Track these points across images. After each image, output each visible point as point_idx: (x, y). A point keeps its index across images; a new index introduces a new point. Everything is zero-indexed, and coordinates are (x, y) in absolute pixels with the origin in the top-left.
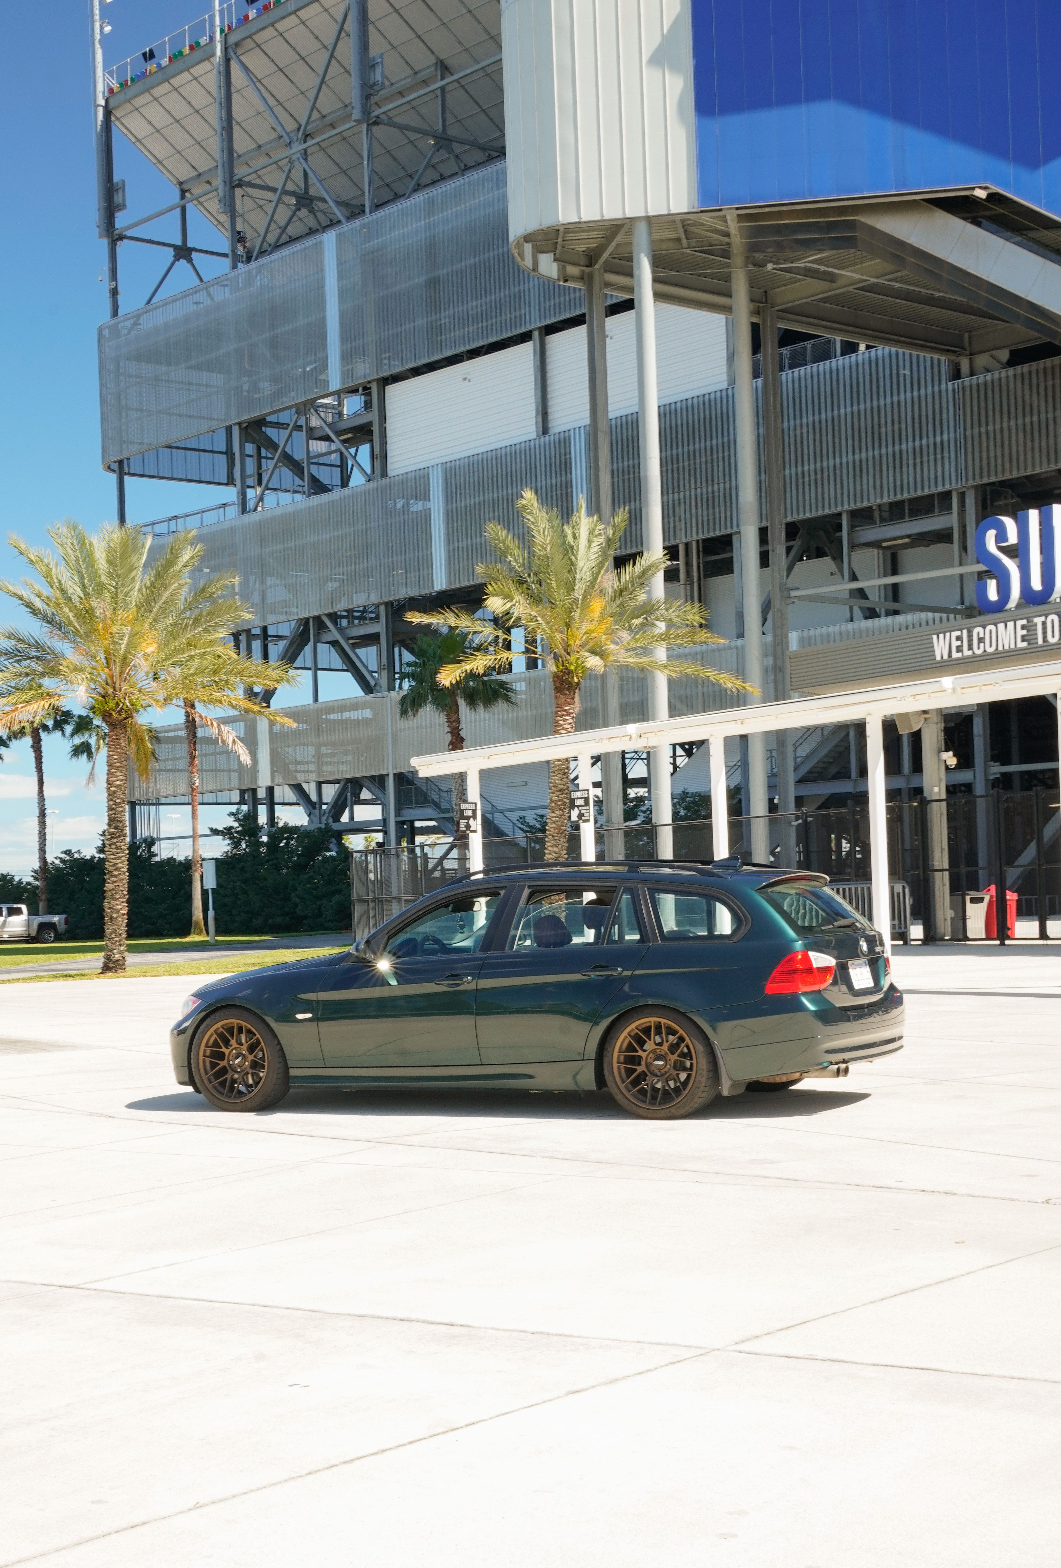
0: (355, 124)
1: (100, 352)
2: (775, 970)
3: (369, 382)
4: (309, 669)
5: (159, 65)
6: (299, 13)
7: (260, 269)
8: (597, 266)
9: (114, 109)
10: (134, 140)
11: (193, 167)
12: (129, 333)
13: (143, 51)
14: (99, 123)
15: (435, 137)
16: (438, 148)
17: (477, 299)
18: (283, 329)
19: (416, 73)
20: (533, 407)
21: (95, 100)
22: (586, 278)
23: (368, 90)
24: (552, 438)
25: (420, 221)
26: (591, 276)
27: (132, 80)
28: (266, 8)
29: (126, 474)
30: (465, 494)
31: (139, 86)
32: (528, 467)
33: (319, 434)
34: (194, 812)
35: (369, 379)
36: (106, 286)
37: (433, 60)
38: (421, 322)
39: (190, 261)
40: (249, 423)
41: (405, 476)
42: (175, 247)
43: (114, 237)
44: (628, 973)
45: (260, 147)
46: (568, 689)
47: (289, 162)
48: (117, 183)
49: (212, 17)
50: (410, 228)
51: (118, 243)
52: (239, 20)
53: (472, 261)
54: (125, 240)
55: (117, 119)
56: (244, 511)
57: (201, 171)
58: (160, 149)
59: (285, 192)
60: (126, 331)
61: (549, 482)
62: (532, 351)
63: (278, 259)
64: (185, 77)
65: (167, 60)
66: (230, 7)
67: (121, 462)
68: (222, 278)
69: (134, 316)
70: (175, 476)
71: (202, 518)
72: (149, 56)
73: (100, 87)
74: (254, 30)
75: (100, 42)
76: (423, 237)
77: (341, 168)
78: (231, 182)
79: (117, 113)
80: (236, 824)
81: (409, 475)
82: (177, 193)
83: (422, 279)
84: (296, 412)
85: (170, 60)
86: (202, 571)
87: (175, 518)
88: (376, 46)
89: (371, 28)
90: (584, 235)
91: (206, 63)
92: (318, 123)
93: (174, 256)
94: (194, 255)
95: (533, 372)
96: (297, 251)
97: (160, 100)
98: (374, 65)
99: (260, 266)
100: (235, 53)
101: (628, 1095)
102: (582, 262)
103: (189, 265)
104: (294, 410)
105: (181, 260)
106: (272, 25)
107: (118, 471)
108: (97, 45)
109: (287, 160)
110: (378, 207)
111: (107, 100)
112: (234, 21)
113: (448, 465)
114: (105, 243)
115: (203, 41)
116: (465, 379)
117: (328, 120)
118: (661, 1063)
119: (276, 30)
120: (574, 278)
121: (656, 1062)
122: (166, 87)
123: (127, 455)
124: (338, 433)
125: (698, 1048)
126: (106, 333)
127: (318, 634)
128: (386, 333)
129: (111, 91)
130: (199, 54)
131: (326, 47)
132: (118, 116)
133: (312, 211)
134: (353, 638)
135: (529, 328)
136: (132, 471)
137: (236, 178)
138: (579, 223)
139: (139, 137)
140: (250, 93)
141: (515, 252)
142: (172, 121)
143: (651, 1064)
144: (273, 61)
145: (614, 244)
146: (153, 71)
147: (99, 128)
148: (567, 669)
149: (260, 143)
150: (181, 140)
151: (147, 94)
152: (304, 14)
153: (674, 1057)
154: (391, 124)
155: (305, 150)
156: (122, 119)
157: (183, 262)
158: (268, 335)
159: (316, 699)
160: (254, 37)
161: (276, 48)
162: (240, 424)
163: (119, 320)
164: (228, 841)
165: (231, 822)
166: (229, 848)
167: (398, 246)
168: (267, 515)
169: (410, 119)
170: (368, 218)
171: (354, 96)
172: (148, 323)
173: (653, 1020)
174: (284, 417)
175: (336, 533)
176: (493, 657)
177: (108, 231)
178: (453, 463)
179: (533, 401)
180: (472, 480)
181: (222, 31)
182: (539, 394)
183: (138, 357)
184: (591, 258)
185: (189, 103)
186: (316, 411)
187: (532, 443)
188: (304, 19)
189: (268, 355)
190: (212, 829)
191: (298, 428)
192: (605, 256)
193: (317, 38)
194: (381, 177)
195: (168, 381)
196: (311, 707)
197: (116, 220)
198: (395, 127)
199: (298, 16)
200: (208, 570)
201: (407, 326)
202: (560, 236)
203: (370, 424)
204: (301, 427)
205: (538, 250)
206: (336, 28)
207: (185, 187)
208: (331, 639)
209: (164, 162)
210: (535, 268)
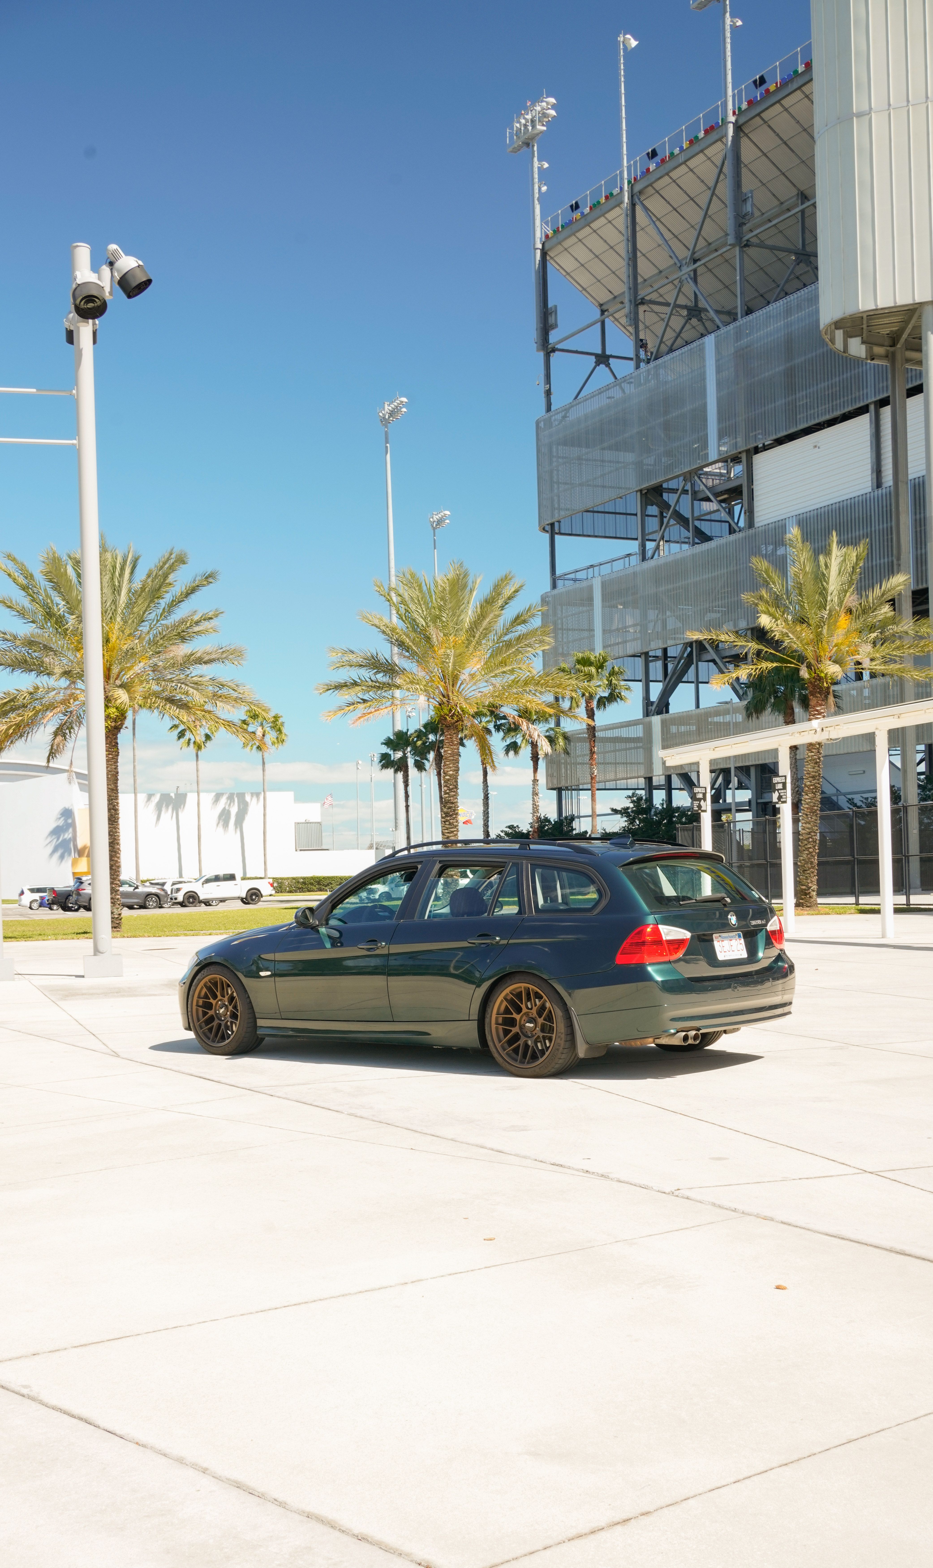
0: (730, 247)
1: (538, 439)
2: (625, 942)
3: (740, 453)
4: (692, 682)
5: (582, 213)
6: (688, 163)
7: (656, 368)
8: (899, 346)
9: (548, 250)
10: (564, 273)
11: (610, 292)
12: (559, 424)
13: (570, 204)
14: (537, 262)
15: (796, 254)
16: (798, 262)
17: (824, 381)
18: (674, 414)
19: (782, 203)
20: (869, 467)
21: (534, 245)
22: (890, 356)
23: (741, 220)
24: (884, 491)
25: (780, 321)
26: (894, 354)
27: (562, 226)
28: (663, 161)
29: (557, 534)
30: (814, 539)
31: (567, 232)
32: (865, 516)
33: (701, 496)
34: (593, 796)
35: (739, 450)
36: (542, 388)
37: (795, 192)
38: (780, 402)
39: (608, 365)
40: (648, 490)
41: (767, 526)
42: (596, 355)
43: (548, 349)
44: (505, 942)
45: (661, 272)
46: (819, 693)
47: (680, 282)
48: (551, 308)
49: (622, 173)
50: (772, 327)
51: (552, 354)
52: (642, 173)
53: (821, 350)
54: (557, 352)
55: (552, 258)
56: (644, 559)
57: (616, 294)
58: (584, 279)
59: (676, 306)
60: (557, 423)
61: (881, 527)
62: (869, 421)
63: (670, 359)
64: (602, 221)
65: (588, 209)
66: (635, 163)
67: (552, 525)
68: (628, 377)
69: (563, 411)
70: (596, 534)
71: (612, 565)
72: (575, 207)
73: (538, 234)
74: (653, 179)
75: (538, 199)
76: (783, 334)
77: (724, 284)
78: (635, 302)
79: (551, 254)
80: (631, 805)
81: (770, 526)
82: (599, 312)
83: (782, 368)
84: (684, 480)
85: (591, 208)
86: (617, 607)
87: (592, 566)
88: (748, 183)
89: (744, 171)
90: (886, 321)
91: (618, 209)
92: (705, 249)
93: (596, 362)
94: (611, 361)
95: (869, 438)
96: (685, 353)
97: (583, 241)
98: (745, 199)
99: (657, 366)
100: (639, 199)
101: (503, 1054)
102: (886, 343)
103: (607, 369)
104: (681, 478)
105: (601, 365)
106: (667, 174)
107: (550, 531)
108: (536, 202)
109: (678, 280)
110: (749, 311)
111: (543, 244)
112: (639, 174)
113: (801, 516)
114: (541, 355)
115: (616, 191)
116: (815, 447)
117: (713, 246)
118: (532, 1025)
119: (671, 178)
120: (880, 357)
121: (527, 1025)
122: (587, 230)
123: (557, 519)
124: (716, 495)
125: (558, 1013)
126: (542, 425)
127: (700, 654)
128: (753, 413)
129: (547, 236)
130: (612, 202)
131: (709, 189)
132: (552, 256)
133: (700, 320)
134: (726, 657)
135: (866, 403)
136: (562, 531)
137: (639, 297)
138: (876, 310)
139: (569, 271)
140: (651, 230)
141: (827, 338)
142: (593, 256)
143: (524, 1025)
144: (669, 203)
145: (910, 326)
146: (577, 219)
147: (537, 266)
148: (818, 675)
149: (661, 269)
150: (600, 271)
151: (573, 237)
152: (692, 163)
153: (540, 1021)
154: (762, 245)
155: (695, 271)
156: (555, 258)
157: (602, 366)
158: (662, 419)
159: (698, 706)
160: (654, 185)
161: (672, 193)
162: (641, 491)
163: (551, 414)
164: (625, 819)
165: (628, 804)
166: (626, 823)
167: (762, 343)
168: (662, 561)
169: (779, 241)
170: (741, 321)
171: (729, 225)
172: (574, 415)
173: (523, 985)
174: (673, 485)
175: (713, 574)
176: (754, 667)
177: (543, 345)
178: (805, 515)
179: (870, 461)
180: (819, 527)
181: (629, 182)
182: (874, 456)
183: (565, 443)
184: (894, 339)
185: (605, 241)
186: (699, 478)
187: (868, 495)
188: (692, 167)
189: (663, 436)
190: (613, 810)
191: (685, 492)
192: (905, 336)
193: (703, 181)
194: (756, 290)
195: (587, 460)
196: (694, 712)
197: (550, 337)
198: (766, 248)
199: (687, 165)
200: (621, 607)
201: (770, 406)
202: (865, 322)
203: (741, 486)
204: (688, 491)
205: (848, 335)
206: (717, 171)
207: (604, 307)
208: (709, 658)
209: (588, 289)
210: (846, 349)
